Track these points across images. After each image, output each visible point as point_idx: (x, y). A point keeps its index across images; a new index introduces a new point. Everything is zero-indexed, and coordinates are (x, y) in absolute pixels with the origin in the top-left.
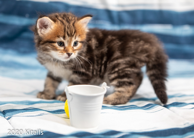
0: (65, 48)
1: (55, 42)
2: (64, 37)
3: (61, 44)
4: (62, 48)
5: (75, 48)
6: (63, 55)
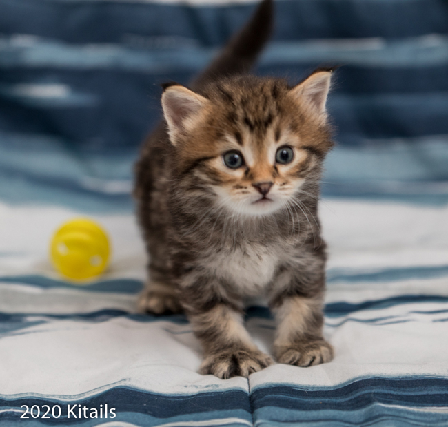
0: (247, 173)
1: (213, 157)
3: (235, 160)
4: (239, 174)
5: (283, 169)
6: (243, 192)
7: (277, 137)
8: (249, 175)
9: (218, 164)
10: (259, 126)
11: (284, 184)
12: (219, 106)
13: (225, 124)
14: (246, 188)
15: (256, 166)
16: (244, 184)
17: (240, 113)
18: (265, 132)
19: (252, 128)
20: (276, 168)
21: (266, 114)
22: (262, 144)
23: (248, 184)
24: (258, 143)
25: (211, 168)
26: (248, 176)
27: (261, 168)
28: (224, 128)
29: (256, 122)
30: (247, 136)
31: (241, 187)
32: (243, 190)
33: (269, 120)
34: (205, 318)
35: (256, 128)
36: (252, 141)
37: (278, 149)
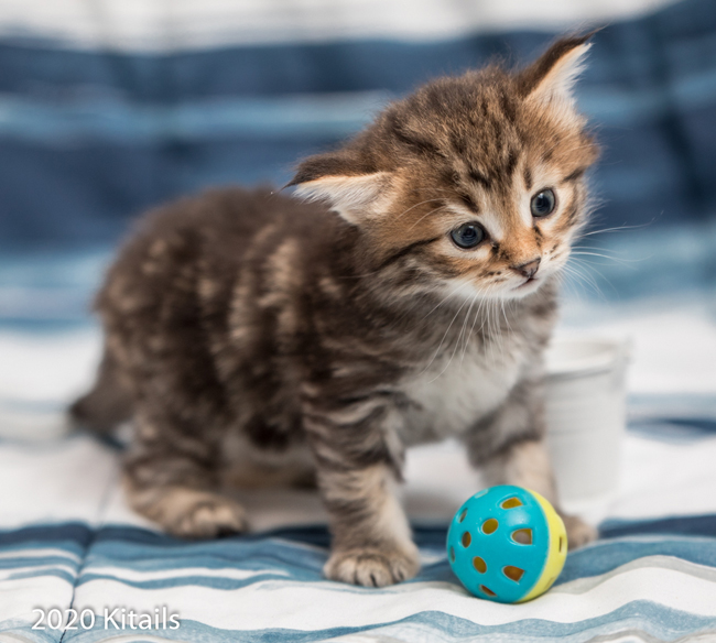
0: (495, 249)
1: (435, 239)
2: (470, 203)
3: (473, 236)
4: (483, 254)
5: (547, 226)
6: (497, 281)
7: (528, 182)
8: (501, 253)
9: (446, 248)
10: (498, 177)
11: (555, 247)
12: (415, 164)
13: (441, 189)
14: (499, 273)
15: (507, 237)
16: (494, 268)
17: (459, 166)
18: (510, 183)
19: (487, 185)
20: (537, 230)
21: (505, 153)
22: (509, 202)
23: (502, 267)
24: (504, 203)
25: (436, 255)
26: (499, 255)
27: (517, 239)
28: (440, 195)
29: (491, 173)
30: (483, 197)
31: (492, 274)
32: (495, 277)
33: (513, 161)
34: (354, 479)
35: (495, 181)
36: (493, 203)
37: (532, 199)
